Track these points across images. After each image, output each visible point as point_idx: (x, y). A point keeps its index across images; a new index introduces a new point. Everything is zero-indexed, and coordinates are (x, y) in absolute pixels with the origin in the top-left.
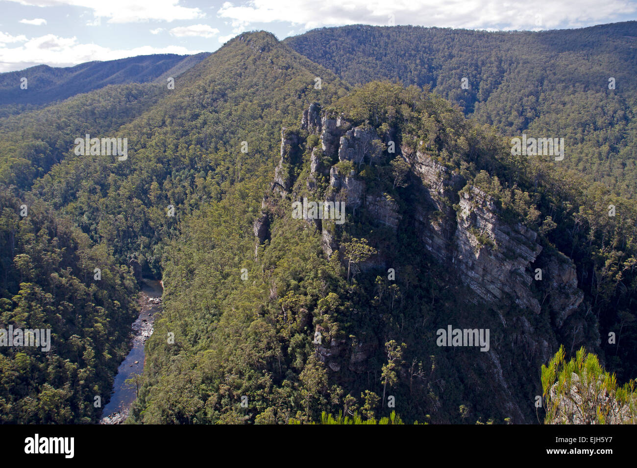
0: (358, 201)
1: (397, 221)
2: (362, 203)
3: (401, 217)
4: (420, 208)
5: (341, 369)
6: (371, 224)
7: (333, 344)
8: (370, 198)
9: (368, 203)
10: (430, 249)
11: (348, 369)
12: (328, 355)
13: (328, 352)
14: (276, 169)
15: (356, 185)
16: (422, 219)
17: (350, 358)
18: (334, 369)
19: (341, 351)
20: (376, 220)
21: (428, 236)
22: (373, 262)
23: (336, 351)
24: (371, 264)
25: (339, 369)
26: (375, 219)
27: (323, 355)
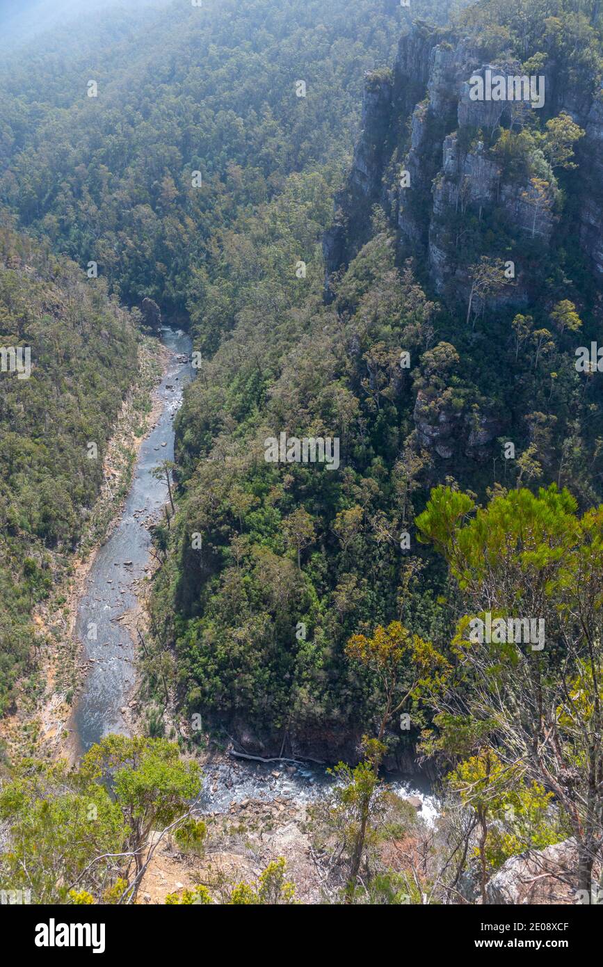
0: (487, 195)
2: (495, 198)
3: (558, 219)
4: (591, 203)
5: (453, 455)
6: (508, 232)
7: (443, 418)
8: (508, 189)
9: (503, 198)
11: (464, 455)
12: (435, 434)
13: (434, 431)
15: (486, 166)
17: (467, 439)
18: (443, 455)
19: (454, 429)
20: (516, 226)
21: (600, 250)
22: (508, 294)
23: (447, 428)
24: (505, 298)
25: (450, 454)
26: (515, 223)
27: (427, 435)
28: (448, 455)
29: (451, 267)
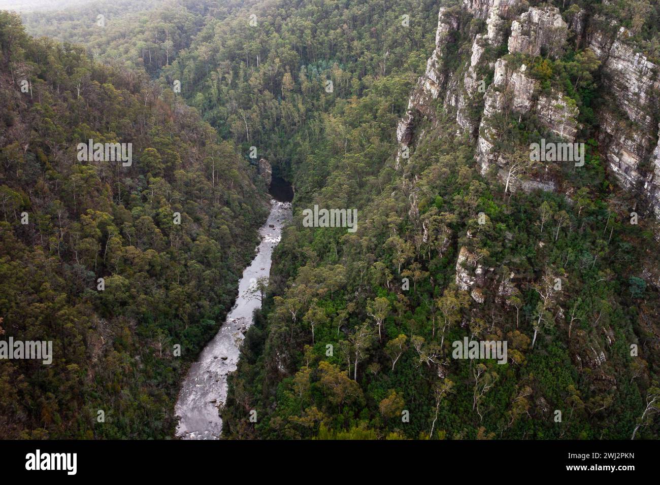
0: (526, 104)
1: (576, 131)
2: (532, 106)
3: (581, 127)
4: (608, 116)
5: (485, 301)
7: (479, 271)
9: (539, 107)
10: (615, 169)
11: (494, 302)
12: (472, 283)
13: (471, 280)
14: (429, 62)
15: (527, 83)
16: (609, 131)
18: (477, 300)
19: (487, 280)
20: (548, 129)
21: (614, 153)
23: (481, 279)
25: (483, 300)
26: (547, 127)
27: (466, 282)
28: (481, 300)
29: (495, 156)
